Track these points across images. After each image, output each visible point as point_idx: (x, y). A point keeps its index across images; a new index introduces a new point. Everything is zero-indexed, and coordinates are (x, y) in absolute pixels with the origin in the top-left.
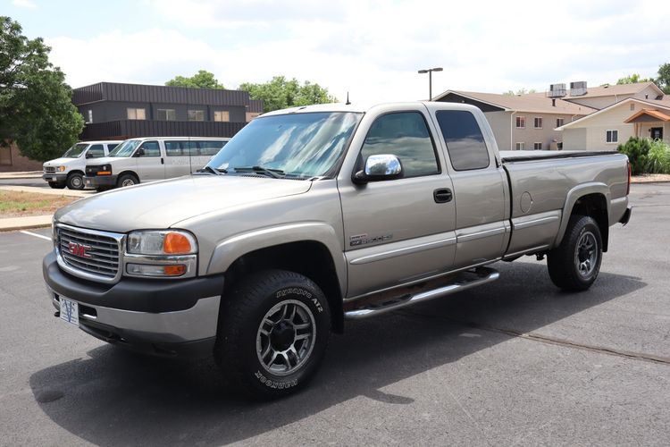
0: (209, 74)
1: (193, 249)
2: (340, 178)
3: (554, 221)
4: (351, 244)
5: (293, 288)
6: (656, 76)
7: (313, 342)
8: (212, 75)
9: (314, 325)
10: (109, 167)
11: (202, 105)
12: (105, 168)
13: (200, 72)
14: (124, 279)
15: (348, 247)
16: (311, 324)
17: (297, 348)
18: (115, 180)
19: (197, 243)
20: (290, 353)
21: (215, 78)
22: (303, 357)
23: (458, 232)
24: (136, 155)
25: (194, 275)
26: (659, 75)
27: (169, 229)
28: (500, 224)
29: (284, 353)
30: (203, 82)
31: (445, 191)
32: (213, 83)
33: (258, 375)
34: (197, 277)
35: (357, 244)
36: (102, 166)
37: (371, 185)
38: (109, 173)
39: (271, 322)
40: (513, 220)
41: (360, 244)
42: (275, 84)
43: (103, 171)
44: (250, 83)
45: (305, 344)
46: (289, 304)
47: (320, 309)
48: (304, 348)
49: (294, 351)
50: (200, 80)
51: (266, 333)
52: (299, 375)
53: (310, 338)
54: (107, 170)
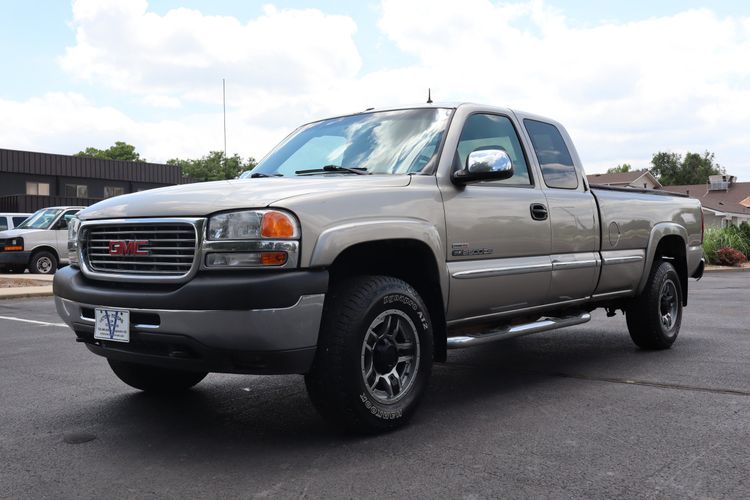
0: (128, 146)
1: (295, 234)
2: (439, 174)
3: (638, 261)
4: (453, 254)
5: (400, 295)
6: (650, 166)
7: (417, 367)
8: (133, 148)
9: (418, 345)
10: (20, 240)
11: (123, 181)
12: (14, 242)
13: (118, 143)
14: (200, 274)
15: (450, 257)
16: (415, 344)
17: (399, 371)
18: (28, 258)
19: (299, 227)
20: (392, 377)
21: (136, 151)
22: (406, 385)
23: (554, 257)
24: (57, 227)
25: (295, 266)
26: (653, 165)
27: (268, 207)
28: (591, 255)
29: (386, 377)
30: (121, 155)
31: (540, 207)
32: (134, 158)
33: (363, 398)
34: (299, 269)
35: (459, 255)
36: (11, 240)
37: (470, 188)
38: (20, 248)
39: (375, 335)
40: (603, 253)
41: (462, 254)
42: (213, 160)
43: (12, 245)
44: (180, 159)
45: (407, 369)
46: (393, 315)
47: (425, 326)
48: (406, 374)
49: (397, 375)
50: (117, 153)
51: (369, 347)
52: (403, 406)
53: (413, 362)
54: (17, 245)
